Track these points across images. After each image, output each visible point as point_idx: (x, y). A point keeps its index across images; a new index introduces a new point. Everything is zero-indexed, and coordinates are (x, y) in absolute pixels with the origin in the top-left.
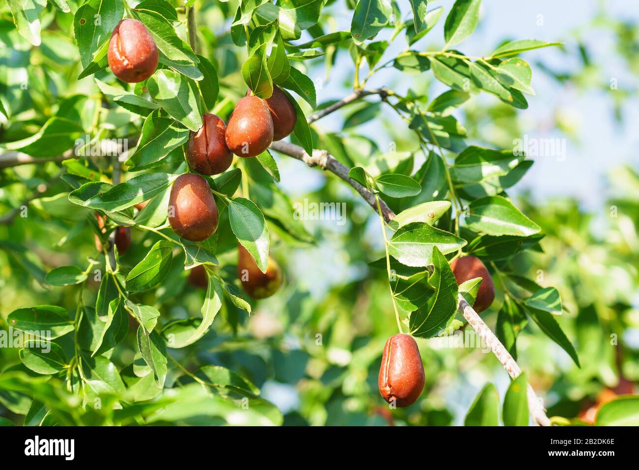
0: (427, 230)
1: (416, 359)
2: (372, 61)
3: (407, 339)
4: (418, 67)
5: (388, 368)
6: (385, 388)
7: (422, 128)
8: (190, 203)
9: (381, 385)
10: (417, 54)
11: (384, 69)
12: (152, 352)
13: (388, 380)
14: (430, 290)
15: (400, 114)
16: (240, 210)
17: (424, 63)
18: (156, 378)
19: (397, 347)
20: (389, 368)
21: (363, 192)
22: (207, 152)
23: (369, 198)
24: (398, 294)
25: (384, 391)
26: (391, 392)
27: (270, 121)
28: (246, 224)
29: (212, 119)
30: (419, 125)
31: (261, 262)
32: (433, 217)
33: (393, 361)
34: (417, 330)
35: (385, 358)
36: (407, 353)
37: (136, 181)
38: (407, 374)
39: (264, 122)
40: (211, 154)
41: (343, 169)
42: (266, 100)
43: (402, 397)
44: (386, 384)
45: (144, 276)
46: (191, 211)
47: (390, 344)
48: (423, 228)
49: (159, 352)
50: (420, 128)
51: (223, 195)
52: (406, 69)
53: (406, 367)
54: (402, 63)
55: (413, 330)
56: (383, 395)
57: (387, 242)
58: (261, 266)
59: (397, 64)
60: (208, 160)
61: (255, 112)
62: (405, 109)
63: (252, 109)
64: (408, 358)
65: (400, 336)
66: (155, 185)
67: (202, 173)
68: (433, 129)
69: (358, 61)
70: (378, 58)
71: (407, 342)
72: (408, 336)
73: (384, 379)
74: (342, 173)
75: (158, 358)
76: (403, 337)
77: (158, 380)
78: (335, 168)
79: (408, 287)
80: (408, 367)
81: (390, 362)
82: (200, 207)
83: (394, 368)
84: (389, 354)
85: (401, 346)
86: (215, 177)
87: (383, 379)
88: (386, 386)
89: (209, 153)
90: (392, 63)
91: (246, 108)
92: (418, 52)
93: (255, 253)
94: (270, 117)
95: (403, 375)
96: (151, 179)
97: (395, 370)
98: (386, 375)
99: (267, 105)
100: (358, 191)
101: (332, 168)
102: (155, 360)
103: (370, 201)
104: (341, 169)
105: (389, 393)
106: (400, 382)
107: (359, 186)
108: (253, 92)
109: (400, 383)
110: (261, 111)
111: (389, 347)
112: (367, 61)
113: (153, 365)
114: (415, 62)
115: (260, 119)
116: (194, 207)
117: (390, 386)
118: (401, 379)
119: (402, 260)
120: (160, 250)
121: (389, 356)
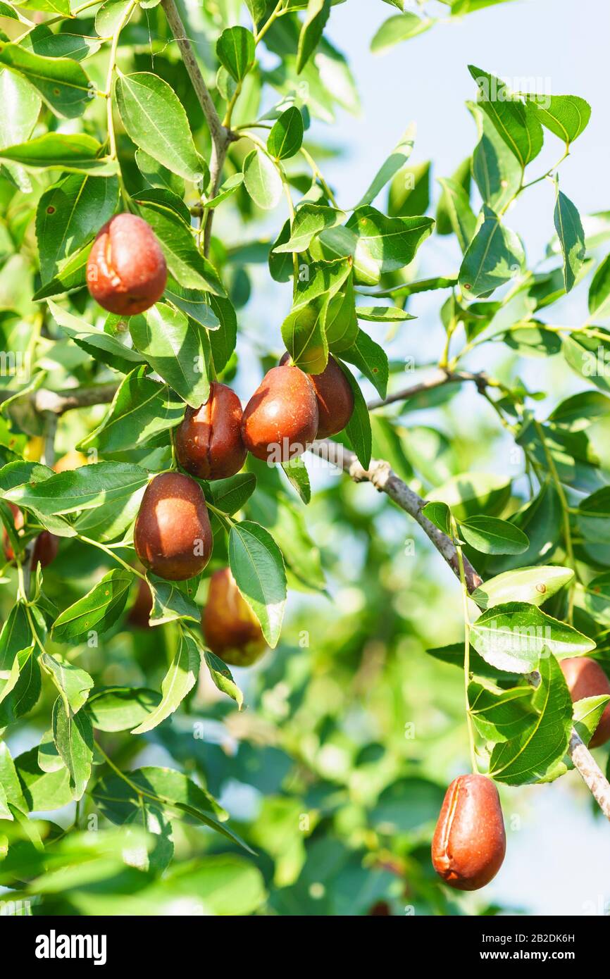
0: (534, 616)
1: (495, 818)
2: (471, 330)
3: (484, 784)
4: (543, 348)
5: (449, 827)
6: (441, 858)
7: (536, 445)
8: (173, 521)
9: (435, 852)
10: (542, 326)
11: (489, 344)
12: (71, 740)
13: (448, 847)
14: (532, 714)
15: (502, 417)
16: (246, 541)
17: (551, 342)
18: (72, 784)
19: (467, 796)
20: (451, 828)
21: (436, 538)
22: (209, 444)
23: (445, 548)
24: (477, 712)
25: (440, 863)
26: (451, 865)
27: (314, 411)
28: (254, 563)
29: (223, 393)
30: (530, 441)
31: (269, 629)
32: (544, 592)
33: (458, 817)
34: (500, 771)
35: (446, 811)
36: (482, 807)
37: (90, 470)
38: (479, 841)
39: (307, 412)
40: (215, 448)
41: (408, 495)
42: (312, 376)
43: (467, 876)
44: (444, 852)
45: (81, 621)
46: (172, 535)
47: (456, 788)
48: (529, 613)
49: (83, 742)
50: (532, 446)
51: (224, 514)
52: (522, 347)
53: (479, 830)
54: (517, 337)
55: (493, 771)
56: (437, 869)
57: (469, 624)
58: (268, 636)
59: (508, 337)
60: (209, 457)
61: (293, 394)
62: (512, 411)
63: (289, 389)
64: (483, 816)
65: (475, 779)
66: (119, 482)
67: (195, 474)
68: (551, 449)
69: (451, 327)
70: (483, 325)
71: (484, 789)
72: (486, 780)
73: (442, 844)
74: (407, 500)
75: (80, 751)
76: (479, 781)
77: (74, 786)
78: (395, 491)
79: (496, 702)
80: (482, 831)
81: (455, 818)
82: (187, 530)
83: (460, 830)
84: (453, 803)
85: (474, 794)
86: (213, 484)
87: (440, 844)
88: (443, 855)
89: (212, 446)
90: (501, 337)
91: (281, 385)
92: (543, 324)
93: (262, 614)
94: (315, 405)
95: (472, 842)
96: (114, 471)
97: (461, 832)
98: (445, 838)
99: (313, 385)
100: (428, 534)
101: (391, 490)
102: (75, 755)
103: (444, 552)
104: (406, 494)
105: (447, 867)
106: (468, 853)
107: (431, 527)
108: (294, 360)
109: (466, 854)
110: (303, 394)
111: (455, 793)
112: (465, 329)
113: (70, 761)
114: (537, 338)
115: (300, 406)
116: (179, 528)
117: (450, 857)
118: (468, 849)
119: (490, 658)
120: (111, 584)
121: (452, 807)
